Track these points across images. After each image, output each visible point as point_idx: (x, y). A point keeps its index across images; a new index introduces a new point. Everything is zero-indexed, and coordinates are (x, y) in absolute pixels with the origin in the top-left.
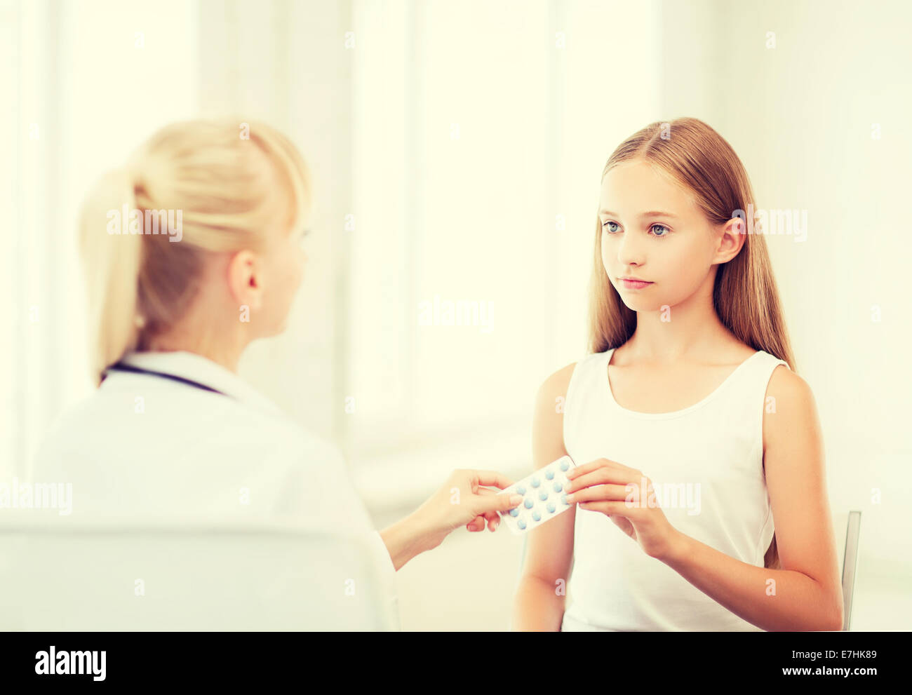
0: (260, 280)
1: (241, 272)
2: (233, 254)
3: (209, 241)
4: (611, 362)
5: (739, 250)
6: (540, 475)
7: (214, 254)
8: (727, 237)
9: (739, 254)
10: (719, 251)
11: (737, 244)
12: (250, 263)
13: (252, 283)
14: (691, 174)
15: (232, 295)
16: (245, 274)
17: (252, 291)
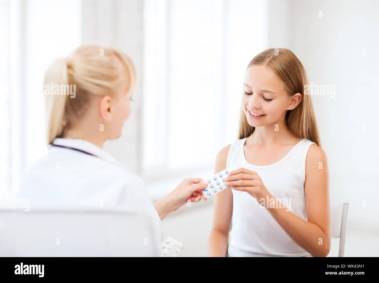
0: (112, 110)
1: (105, 105)
2: (103, 96)
3: (94, 90)
4: (245, 144)
5: (297, 106)
6: (217, 175)
7: (96, 96)
8: (294, 100)
9: (297, 107)
10: (290, 105)
11: (297, 103)
12: (109, 101)
13: (109, 110)
14: (284, 76)
15: (100, 114)
16: (107, 106)
17: (108, 113)
